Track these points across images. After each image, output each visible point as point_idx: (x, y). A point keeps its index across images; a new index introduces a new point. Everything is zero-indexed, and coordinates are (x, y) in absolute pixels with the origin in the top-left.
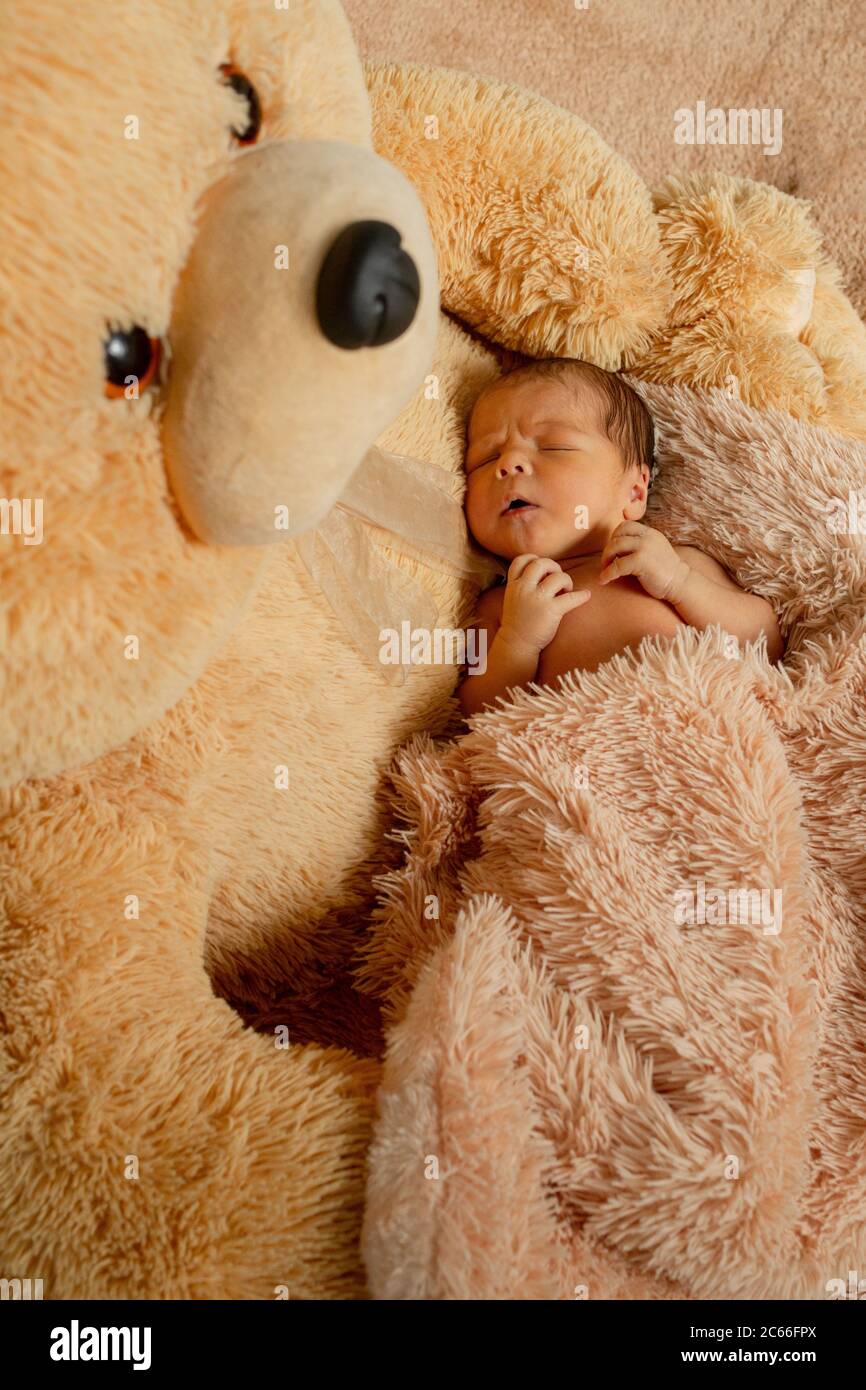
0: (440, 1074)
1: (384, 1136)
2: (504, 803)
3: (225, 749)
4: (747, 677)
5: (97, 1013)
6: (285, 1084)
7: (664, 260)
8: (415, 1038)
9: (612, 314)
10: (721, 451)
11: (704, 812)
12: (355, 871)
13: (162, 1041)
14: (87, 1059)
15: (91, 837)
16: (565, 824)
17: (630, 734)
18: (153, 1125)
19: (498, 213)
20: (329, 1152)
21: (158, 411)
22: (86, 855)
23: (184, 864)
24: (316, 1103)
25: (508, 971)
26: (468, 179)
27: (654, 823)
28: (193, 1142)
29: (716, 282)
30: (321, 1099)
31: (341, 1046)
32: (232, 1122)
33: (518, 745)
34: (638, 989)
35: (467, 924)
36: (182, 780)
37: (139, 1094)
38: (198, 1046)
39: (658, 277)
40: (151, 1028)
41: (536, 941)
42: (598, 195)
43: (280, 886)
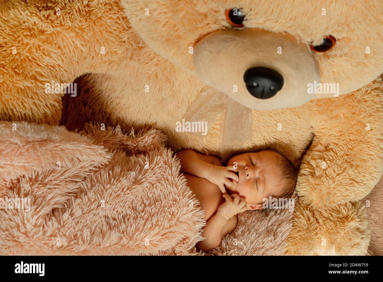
0: (51, 141)
1: (31, 126)
2: (143, 161)
3: (149, 72)
4: (189, 234)
5: (63, 40)
6: (46, 97)
7: (333, 205)
8: (62, 133)
9: (314, 189)
10: (270, 228)
11: (143, 221)
12: (123, 121)
13: (56, 59)
14: (49, 37)
15: (115, 33)
16: (136, 179)
17: (166, 197)
18: (30, 58)
19: (341, 149)
20: (26, 110)
21: (224, 28)
22: (110, 32)
23: (113, 64)
24: (41, 106)
25: (86, 162)
26: (351, 138)
27: (139, 206)
28: (26, 70)
29: (327, 223)
30: (42, 108)
31: (62, 115)
32: (33, 81)
33: (160, 163)
34: (84, 201)
35: (100, 149)
36: (137, 59)
37: (39, 53)
38: (56, 70)
39: (327, 204)
40: (60, 56)
41: (98, 171)
42: (351, 181)
43: (114, 97)
